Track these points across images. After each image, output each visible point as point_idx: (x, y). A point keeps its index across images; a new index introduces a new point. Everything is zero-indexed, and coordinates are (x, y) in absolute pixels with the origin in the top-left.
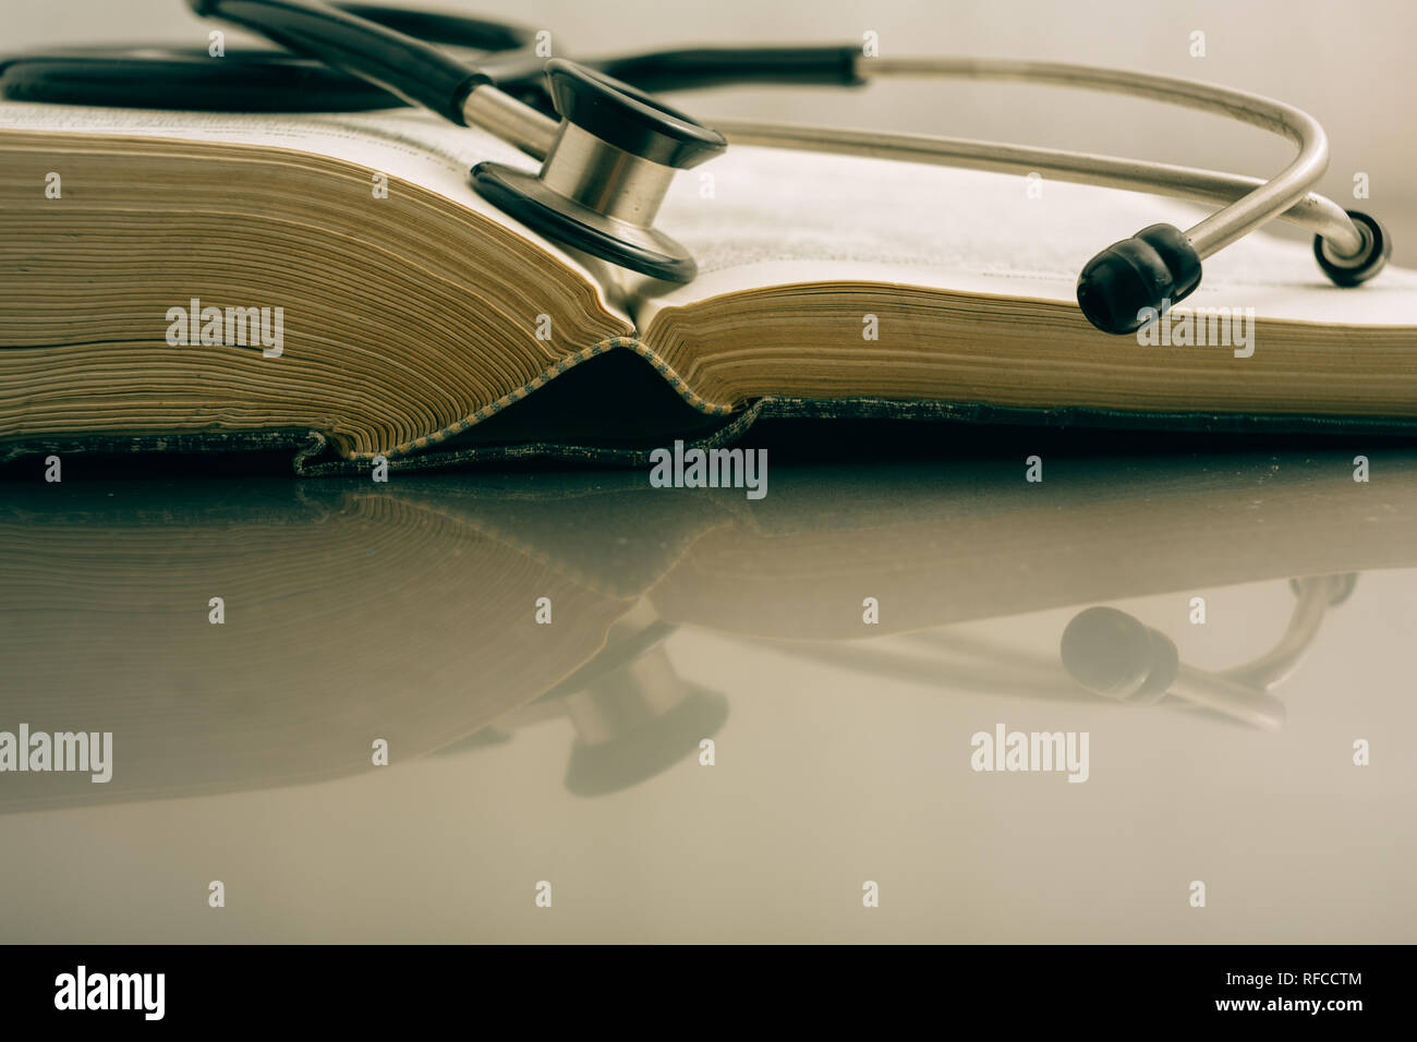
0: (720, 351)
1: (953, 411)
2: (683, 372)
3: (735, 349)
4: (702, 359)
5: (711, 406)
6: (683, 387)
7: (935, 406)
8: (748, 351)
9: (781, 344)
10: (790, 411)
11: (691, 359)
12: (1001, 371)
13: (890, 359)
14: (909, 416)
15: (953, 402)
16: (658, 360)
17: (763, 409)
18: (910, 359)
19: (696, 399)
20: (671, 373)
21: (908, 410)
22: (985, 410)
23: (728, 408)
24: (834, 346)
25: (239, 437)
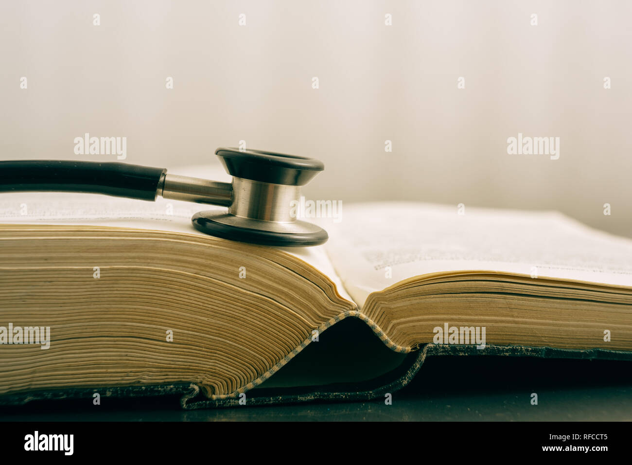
0: (405, 317)
1: (532, 351)
2: (385, 329)
3: (412, 316)
4: (395, 321)
5: (399, 348)
6: (385, 336)
7: (521, 348)
8: (420, 317)
9: (437, 314)
10: (442, 352)
11: (389, 322)
12: (557, 328)
13: (496, 321)
14: (507, 354)
15: (531, 346)
16: (371, 322)
17: (428, 351)
18: (508, 322)
19: (392, 343)
20: (378, 329)
21: (507, 351)
22: (549, 351)
23: (408, 349)
24: (466, 314)
25: (152, 388)
